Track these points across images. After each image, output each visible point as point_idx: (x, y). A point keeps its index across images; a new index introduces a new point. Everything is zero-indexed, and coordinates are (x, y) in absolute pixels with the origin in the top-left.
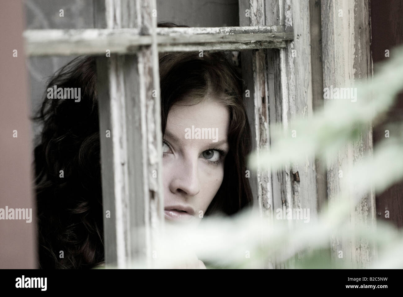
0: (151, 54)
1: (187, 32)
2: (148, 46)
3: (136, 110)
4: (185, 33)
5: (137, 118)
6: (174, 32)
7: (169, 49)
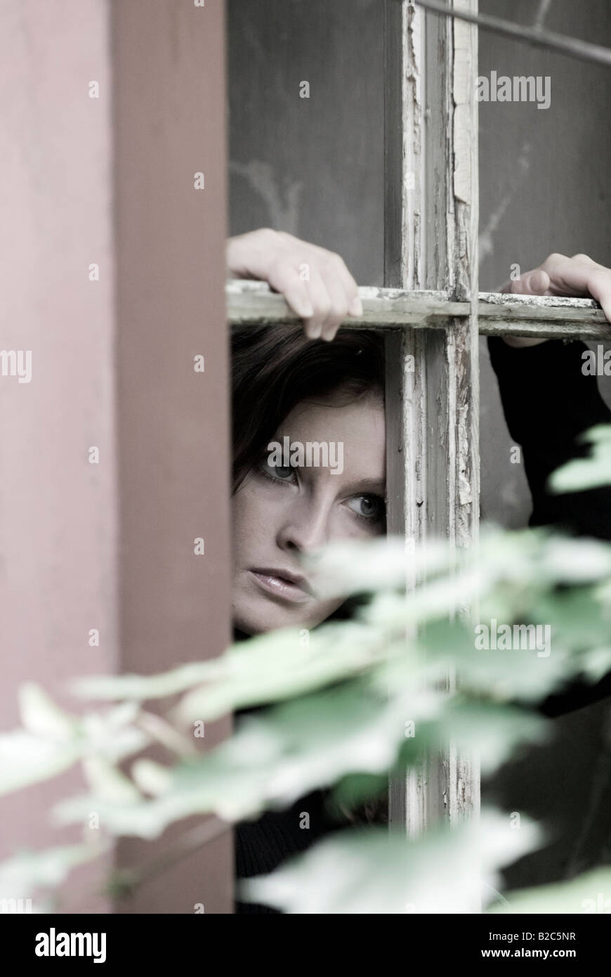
0: (468, 331)
1: (535, 302)
2: (463, 318)
3: (440, 419)
4: (531, 303)
5: (442, 431)
6: (509, 300)
7: (501, 326)
